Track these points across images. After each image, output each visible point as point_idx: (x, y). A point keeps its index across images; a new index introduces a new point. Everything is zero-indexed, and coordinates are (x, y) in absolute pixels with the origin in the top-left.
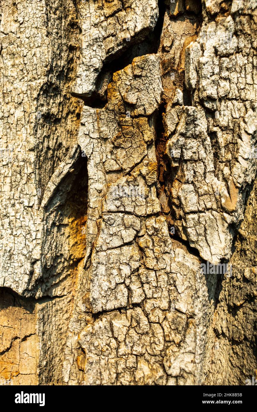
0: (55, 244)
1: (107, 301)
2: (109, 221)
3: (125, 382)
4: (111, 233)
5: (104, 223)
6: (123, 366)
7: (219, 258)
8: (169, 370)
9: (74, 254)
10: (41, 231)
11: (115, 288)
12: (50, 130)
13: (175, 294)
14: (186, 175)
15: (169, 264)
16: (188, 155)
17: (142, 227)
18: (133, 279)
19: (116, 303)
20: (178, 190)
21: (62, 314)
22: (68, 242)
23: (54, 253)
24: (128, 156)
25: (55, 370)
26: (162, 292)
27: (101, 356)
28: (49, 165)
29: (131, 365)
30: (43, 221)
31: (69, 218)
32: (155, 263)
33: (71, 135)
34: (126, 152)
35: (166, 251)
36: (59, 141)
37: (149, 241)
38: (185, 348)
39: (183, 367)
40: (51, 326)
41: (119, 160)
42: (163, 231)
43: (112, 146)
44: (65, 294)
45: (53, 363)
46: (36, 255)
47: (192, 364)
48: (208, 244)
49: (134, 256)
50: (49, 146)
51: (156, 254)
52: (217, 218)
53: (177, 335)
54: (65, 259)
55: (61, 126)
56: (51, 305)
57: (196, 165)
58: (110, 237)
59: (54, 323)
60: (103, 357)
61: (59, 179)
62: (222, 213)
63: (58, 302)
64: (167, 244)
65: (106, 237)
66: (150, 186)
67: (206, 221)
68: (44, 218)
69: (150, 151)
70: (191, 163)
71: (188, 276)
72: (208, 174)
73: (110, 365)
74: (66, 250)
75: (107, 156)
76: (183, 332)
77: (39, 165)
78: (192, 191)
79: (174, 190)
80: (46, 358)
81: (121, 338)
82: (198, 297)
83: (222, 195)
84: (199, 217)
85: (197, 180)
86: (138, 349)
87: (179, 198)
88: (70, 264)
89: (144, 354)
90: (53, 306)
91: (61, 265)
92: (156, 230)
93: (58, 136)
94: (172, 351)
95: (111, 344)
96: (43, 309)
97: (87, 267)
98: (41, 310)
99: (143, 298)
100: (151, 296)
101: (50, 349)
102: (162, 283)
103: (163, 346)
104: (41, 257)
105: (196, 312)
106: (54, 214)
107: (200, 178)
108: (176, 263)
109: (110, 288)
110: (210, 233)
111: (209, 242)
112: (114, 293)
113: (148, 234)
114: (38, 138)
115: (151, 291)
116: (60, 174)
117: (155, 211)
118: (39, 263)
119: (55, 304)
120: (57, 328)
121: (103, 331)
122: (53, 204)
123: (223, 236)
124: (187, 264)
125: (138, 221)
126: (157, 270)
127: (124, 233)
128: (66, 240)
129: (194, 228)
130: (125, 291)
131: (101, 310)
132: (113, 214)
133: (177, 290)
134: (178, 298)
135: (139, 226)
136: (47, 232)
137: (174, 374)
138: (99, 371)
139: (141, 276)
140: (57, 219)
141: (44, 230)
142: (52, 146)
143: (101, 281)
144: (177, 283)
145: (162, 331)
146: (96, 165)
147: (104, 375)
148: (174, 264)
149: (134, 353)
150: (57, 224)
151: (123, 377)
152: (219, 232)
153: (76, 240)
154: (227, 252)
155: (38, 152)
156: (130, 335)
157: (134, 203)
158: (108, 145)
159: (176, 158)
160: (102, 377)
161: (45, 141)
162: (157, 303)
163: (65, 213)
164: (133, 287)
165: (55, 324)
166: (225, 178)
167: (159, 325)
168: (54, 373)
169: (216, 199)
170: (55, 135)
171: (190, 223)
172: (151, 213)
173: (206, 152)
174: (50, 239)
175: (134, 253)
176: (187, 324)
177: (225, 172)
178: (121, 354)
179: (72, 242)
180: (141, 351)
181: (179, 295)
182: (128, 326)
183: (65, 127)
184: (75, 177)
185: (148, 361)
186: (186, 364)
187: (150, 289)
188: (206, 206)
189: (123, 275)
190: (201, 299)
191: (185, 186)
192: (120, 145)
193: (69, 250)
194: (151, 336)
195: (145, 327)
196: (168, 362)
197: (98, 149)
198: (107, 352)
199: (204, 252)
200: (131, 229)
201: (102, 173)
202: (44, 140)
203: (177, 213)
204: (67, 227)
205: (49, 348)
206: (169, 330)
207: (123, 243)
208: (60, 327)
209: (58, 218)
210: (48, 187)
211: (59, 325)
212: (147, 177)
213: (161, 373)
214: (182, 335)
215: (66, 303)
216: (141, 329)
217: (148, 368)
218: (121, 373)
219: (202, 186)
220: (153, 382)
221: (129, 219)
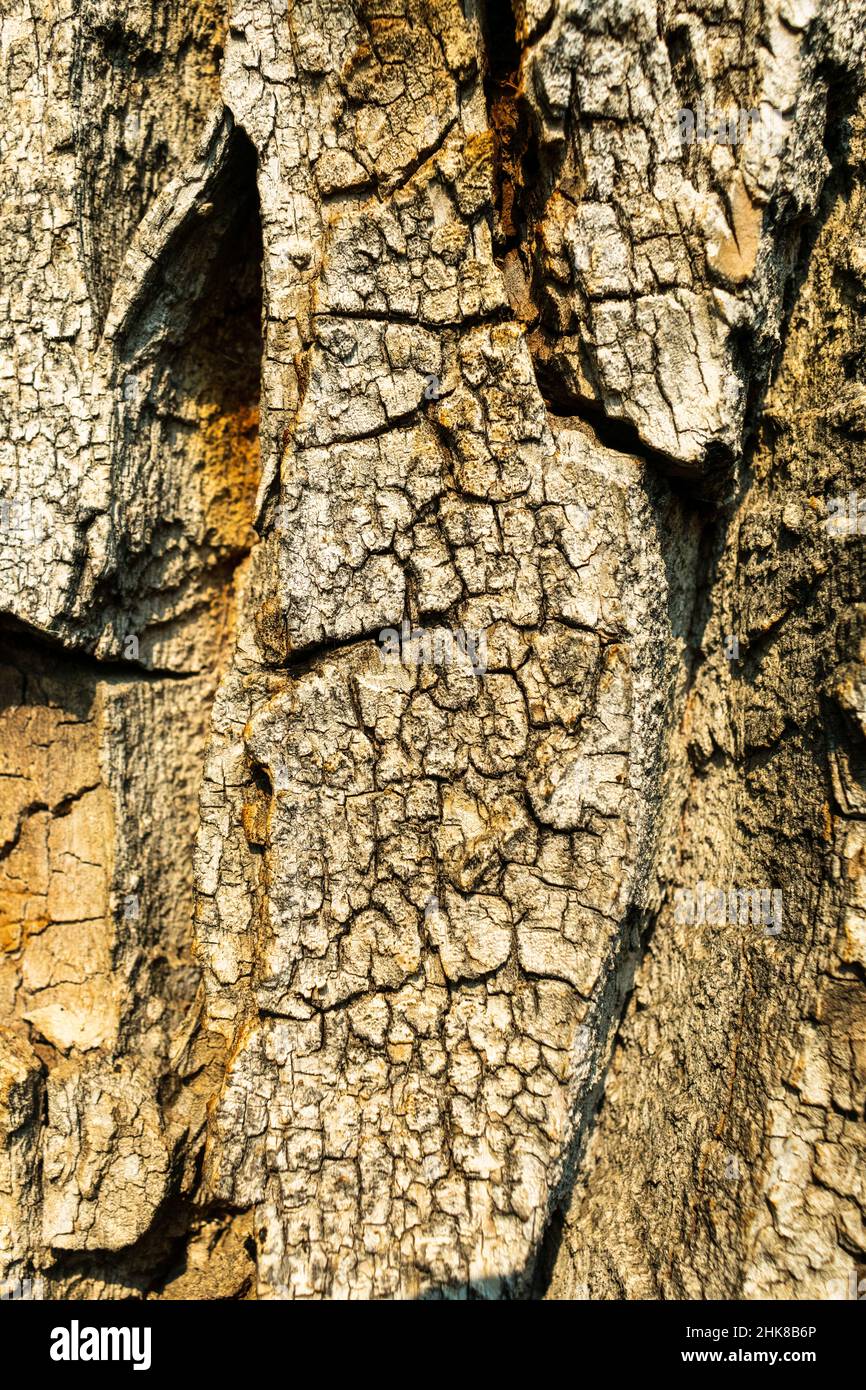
0: (155, 476)
1: (338, 607)
2: (337, 344)
3: (404, 864)
4: (345, 385)
5: (321, 352)
6: (397, 815)
7: (702, 440)
8: (546, 807)
9: (221, 532)
10: (106, 417)
11: (364, 564)
12: (125, 91)
13: (561, 571)
14: (590, 169)
15: (539, 478)
16: (594, 96)
17: (448, 365)
18: (420, 537)
19: (368, 613)
20: (562, 225)
21: (185, 734)
22: (198, 483)
23: (155, 509)
24: (394, 131)
25: (168, 912)
26: (517, 570)
27: (324, 788)
28: (127, 216)
29: (422, 810)
30: (111, 385)
31: (199, 403)
32: (493, 478)
33: (197, 121)
34: (388, 116)
35: (527, 432)
36: (158, 136)
37: (472, 406)
38: (596, 740)
39: (591, 799)
40: (151, 767)
41: (363, 148)
42: (516, 366)
43: (341, 99)
44: (195, 667)
45: (162, 887)
46: (94, 494)
47: (620, 787)
48: (665, 398)
49: (424, 459)
50: (123, 144)
51: (494, 447)
52: (693, 310)
53: (569, 699)
54: (191, 542)
55: (162, 85)
56: (148, 695)
57: (622, 139)
58: (342, 399)
59: (160, 760)
60: (329, 792)
61: (164, 235)
62: (708, 293)
63: (173, 691)
64: (531, 410)
65: (329, 399)
66: (470, 220)
67: (656, 321)
68: (114, 376)
69: (468, 109)
70: (607, 131)
71: (600, 509)
72: (660, 169)
73: (352, 816)
74: (192, 507)
75: (322, 139)
76: (587, 688)
77: (93, 208)
78: (611, 226)
79: (552, 226)
80: (139, 865)
81: (386, 727)
82: (636, 577)
83: (708, 232)
84: (635, 310)
85: (627, 193)
86: (444, 758)
87: (567, 253)
88: (206, 564)
89: (464, 771)
90: (157, 701)
91: (178, 563)
92: (495, 367)
93: (153, 117)
94: (554, 749)
95: (354, 748)
96: (121, 700)
97: (266, 524)
98: (116, 702)
99: (454, 596)
100: (481, 586)
101: (150, 841)
102: (518, 541)
103: (523, 742)
104: (111, 505)
105: (631, 624)
106: (150, 369)
107: (634, 185)
108: (562, 469)
109: (344, 565)
110: (671, 361)
111: (667, 391)
112: (358, 580)
113: (469, 385)
114: (87, 111)
115: (481, 570)
116: (166, 216)
117: (489, 304)
118: (103, 522)
119: (160, 694)
120: (170, 777)
121: (328, 707)
122: (145, 333)
123: (713, 371)
124: (596, 469)
125: (433, 344)
126: (500, 502)
127: (386, 386)
128: (190, 476)
129: (617, 349)
130: (396, 573)
131: (316, 636)
132: (350, 323)
133: (567, 557)
134: (570, 583)
135: (437, 360)
136: (129, 431)
137: (561, 824)
138: (316, 835)
139: (448, 524)
140: (159, 393)
141: (117, 418)
142: (135, 149)
143: (317, 542)
144: (566, 534)
145: (519, 696)
146: (289, 174)
147: (334, 848)
148: (556, 474)
149: (432, 770)
150: (162, 410)
151: (397, 848)
152: (702, 358)
153: (224, 483)
154: (726, 419)
155: (87, 158)
156: (415, 714)
157: (419, 284)
158: (326, 98)
159: (556, 106)
160: (327, 854)
161: (111, 127)
162: (504, 606)
163: (187, 384)
164: (421, 561)
165: (164, 763)
166: (718, 182)
167: (509, 677)
168: (165, 920)
169: (690, 251)
170: (143, 113)
171: (607, 331)
172: (476, 309)
173: (652, 93)
174: (137, 455)
175: (423, 447)
176: (602, 663)
177: (716, 164)
178: (387, 776)
179: (213, 488)
180: (452, 762)
181: (574, 574)
182: (407, 690)
183: (177, 90)
184: (215, 246)
185: (476, 796)
186: (601, 788)
187: (478, 562)
188: (656, 276)
189: (390, 524)
190: (644, 585)
191: (586, 210)
192: (366, 94)
193: (202, 513)
194: (483, 714)
195: (465, 684)
196: (542, 782)
197: (291, 120)
198: (341, 773)
199: (653, 423)
200: (410, 373)
201: (306, 202)
202: (105, 121)
203: (562, 309)
204: (193, 435)
205: (147, 835)
206: (544, 689)
207: (387, 418)
208: (182, 775)
209: (161, 388)
210: (126, 267)
211: (178, 768)
212: (459, 187)
213: (519, 820)
214: (584, 697)
215: (198, 699)
216: (453, 690)
217: (477, 819)
218: (387, 839)
219: (642, 209)
220: (495, 851)
221: (403, 338)
